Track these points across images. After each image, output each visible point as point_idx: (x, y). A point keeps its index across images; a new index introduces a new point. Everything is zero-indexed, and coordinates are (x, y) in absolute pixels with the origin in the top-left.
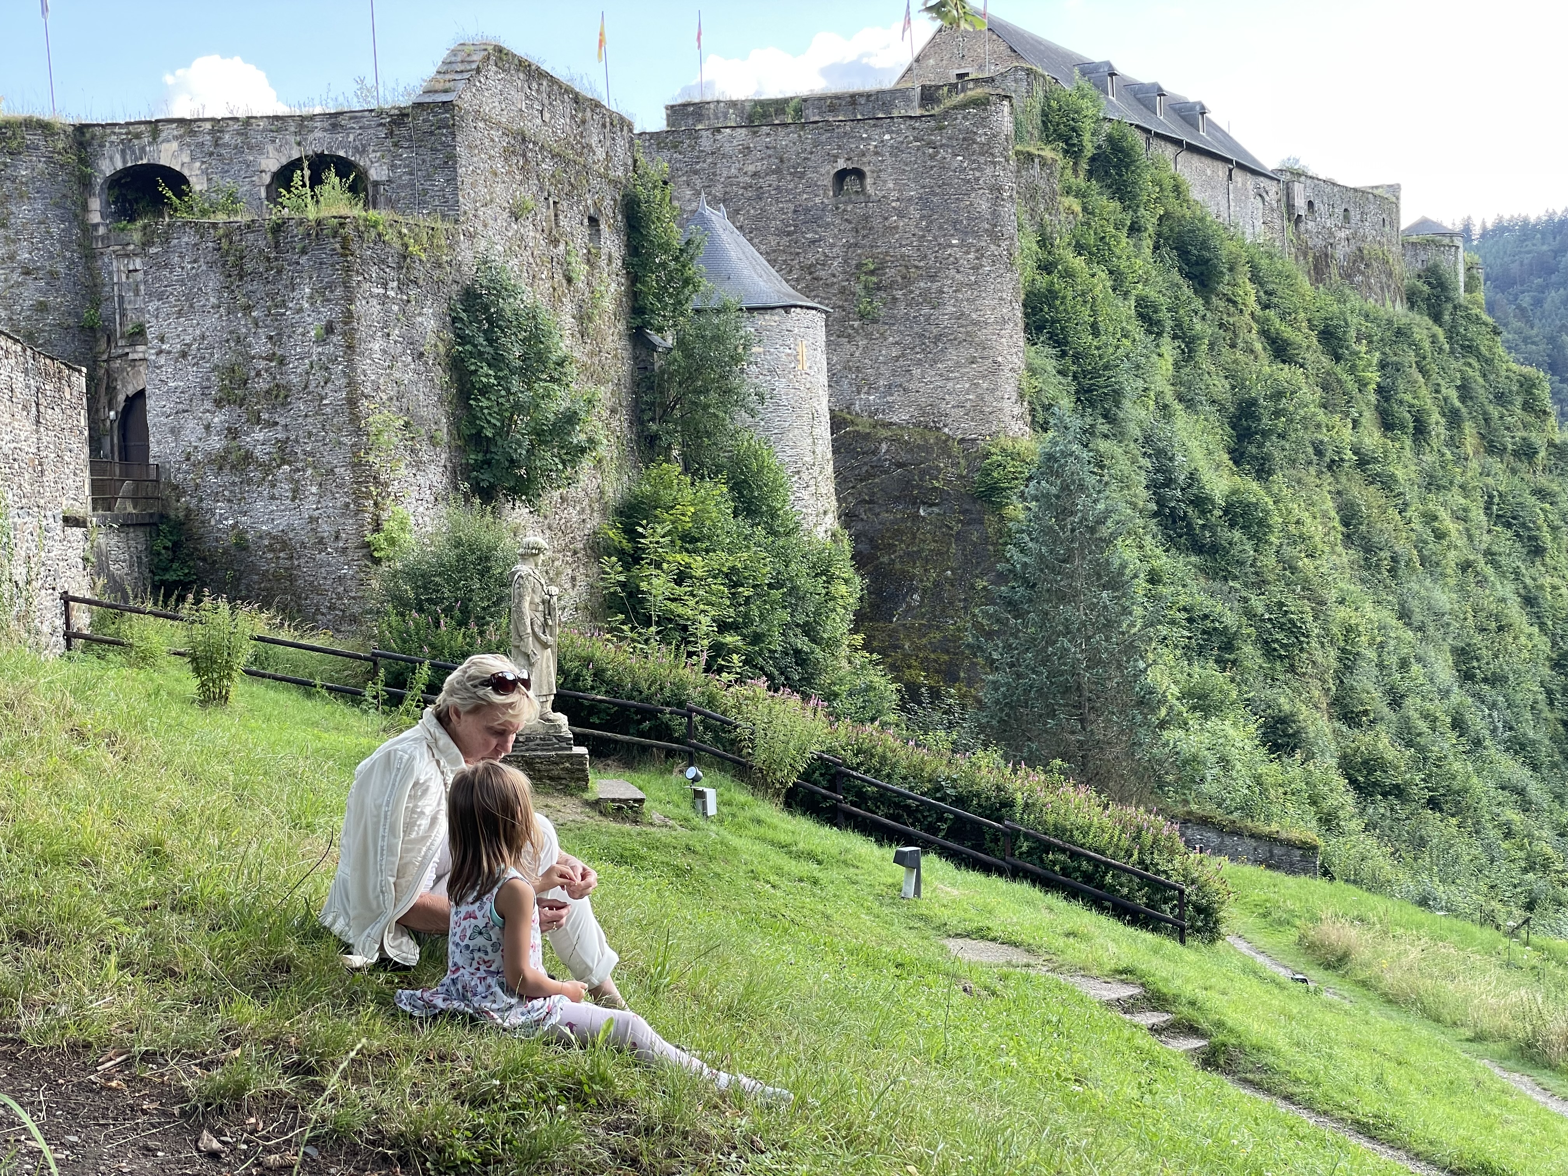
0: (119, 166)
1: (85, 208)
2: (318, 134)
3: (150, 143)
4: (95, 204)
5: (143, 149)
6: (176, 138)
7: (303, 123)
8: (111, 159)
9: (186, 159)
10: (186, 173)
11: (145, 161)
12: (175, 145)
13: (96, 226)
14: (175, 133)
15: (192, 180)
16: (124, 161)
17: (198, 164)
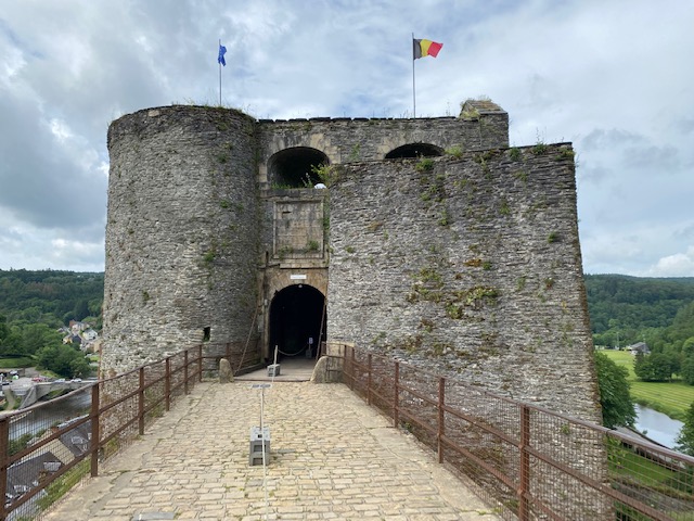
0: (283, 147)
1: (257, 173)
2: (418, 131)
3: (304, 134)
4: (264, 170)
5: (299, 138)
6: (322, 131)
7: (408, 124)
8: (278, 144)
9: (328, 145)
10: (327, 152)
11: (300, 145)
12: (321, 136)
13: (264, 184)
14: (322, 128)
15: (331, 157)
16: (286, 144)
17: (335, 148)
